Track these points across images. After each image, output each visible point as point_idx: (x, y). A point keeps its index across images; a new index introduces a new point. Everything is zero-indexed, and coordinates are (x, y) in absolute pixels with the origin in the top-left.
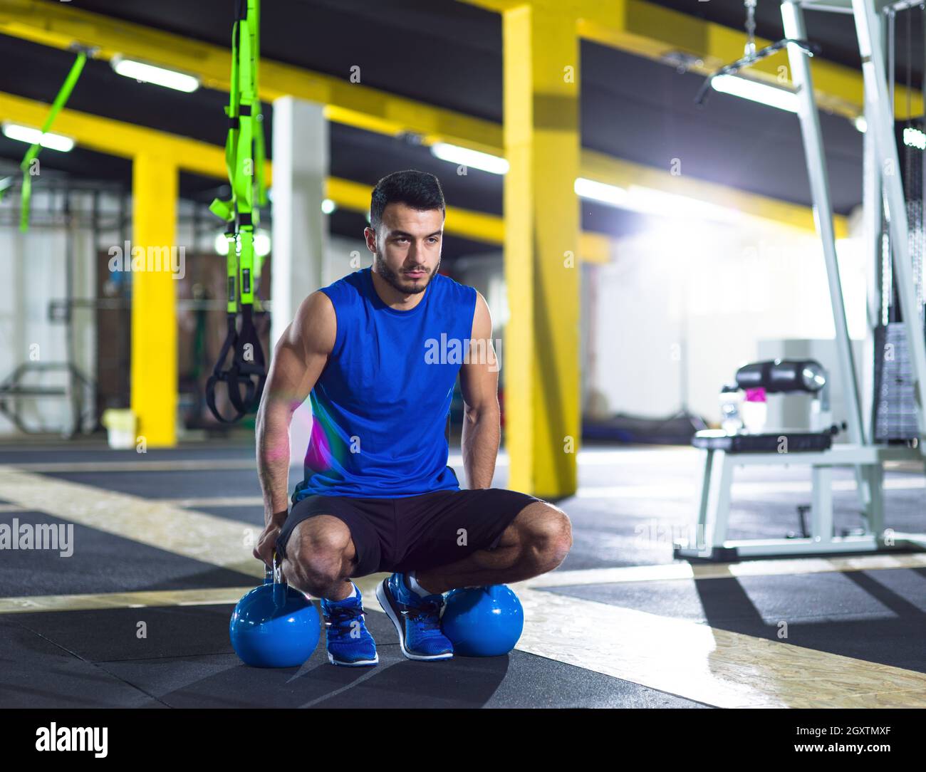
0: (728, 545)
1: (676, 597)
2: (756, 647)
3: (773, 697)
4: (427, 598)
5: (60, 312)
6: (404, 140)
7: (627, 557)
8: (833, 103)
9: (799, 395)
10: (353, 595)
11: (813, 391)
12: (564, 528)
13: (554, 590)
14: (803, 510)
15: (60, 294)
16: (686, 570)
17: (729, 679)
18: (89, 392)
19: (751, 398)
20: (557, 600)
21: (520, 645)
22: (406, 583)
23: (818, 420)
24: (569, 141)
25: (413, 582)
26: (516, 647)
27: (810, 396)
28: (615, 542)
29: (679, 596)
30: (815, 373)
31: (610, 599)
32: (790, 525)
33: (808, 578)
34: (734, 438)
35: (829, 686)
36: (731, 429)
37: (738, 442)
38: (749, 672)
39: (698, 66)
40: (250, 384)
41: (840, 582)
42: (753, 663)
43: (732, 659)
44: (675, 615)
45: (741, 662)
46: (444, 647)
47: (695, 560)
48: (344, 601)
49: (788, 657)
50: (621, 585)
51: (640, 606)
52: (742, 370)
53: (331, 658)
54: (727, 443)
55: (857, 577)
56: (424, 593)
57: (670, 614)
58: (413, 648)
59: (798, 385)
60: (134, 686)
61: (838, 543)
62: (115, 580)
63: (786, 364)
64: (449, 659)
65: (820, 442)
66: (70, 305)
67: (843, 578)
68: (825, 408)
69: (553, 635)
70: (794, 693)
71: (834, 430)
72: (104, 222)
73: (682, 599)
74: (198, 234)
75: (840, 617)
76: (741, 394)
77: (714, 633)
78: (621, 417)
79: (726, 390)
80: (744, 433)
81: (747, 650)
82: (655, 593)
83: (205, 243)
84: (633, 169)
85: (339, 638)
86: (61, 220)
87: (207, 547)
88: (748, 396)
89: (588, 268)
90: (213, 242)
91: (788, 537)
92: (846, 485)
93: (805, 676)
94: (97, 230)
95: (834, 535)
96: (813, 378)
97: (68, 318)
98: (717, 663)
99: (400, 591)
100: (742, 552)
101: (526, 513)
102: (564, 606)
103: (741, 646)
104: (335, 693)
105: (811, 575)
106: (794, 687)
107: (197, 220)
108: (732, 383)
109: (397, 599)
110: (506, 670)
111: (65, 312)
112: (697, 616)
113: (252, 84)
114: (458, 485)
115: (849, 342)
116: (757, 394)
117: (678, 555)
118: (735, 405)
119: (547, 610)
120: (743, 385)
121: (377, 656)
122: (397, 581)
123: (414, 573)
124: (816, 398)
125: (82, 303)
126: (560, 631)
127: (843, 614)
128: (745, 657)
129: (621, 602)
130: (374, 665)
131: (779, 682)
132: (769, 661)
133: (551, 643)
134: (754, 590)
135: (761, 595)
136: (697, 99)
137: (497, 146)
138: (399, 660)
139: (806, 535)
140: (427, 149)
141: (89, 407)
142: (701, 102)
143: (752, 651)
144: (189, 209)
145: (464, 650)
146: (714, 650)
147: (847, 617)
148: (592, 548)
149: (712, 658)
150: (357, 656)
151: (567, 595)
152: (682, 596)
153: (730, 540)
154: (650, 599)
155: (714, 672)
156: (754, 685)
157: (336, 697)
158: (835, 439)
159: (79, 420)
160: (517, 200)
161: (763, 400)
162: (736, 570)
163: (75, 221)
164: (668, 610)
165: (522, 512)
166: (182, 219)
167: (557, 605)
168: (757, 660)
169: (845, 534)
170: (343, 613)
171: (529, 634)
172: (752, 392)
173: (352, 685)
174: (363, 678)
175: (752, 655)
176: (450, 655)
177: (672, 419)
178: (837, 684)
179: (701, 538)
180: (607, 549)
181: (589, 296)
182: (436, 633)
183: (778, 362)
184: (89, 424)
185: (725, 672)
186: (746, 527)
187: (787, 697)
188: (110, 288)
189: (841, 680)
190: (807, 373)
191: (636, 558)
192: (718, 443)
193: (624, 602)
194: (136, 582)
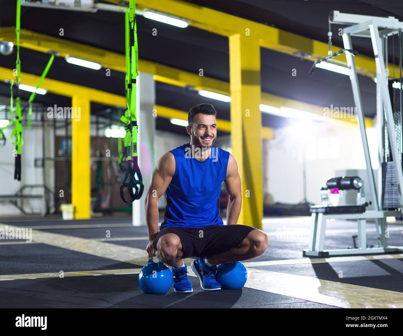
0: (325, 251)
1: (305, 269)
2: (336, 285)
3: (343, 300)
4: (211, 267)
5: (40, 163)
6: (187, 88)
7: (285, 256)
8: (364, 72)
9: (352, 191)
10: (184, 266)
11: (358, 189)
12: (266, 239)
13: (256, 268)
14: (355, 237)
15: (40, 155)
16: (308, 260)
17: (326, 295)
18: (52, 197)
19: (333, 192)
20: (258, 271)
21: (246, 285)
22: (203, 261)
23: (360, 201)
24: (257, 90)
25: (206, 261)
26: (244, 286)
27: (357, 191)
28: (280, 251)
29: (306, 269)
30: (358, 181)
31: (279, 270)
32: (349, 244)
33: (357, 262)
34: (326, 208)
35: (364, 297)
36: (325, 204)
37: (328, 209)
38: (333, 293)
39: (309, 57)
40: (137, 188)
41: (369, 264)
42: (335, 290)
43: (327, 289)
44: (305, 275)
45: (331, 290)
46: (218, 286)
47: (311, 257)
48: (180, 268)
49: (349, 288)
50: (282, 266)
51: (291, 273)
52: (329, 181)
53: (175, 290)
54: (324, 210)
55: (376, 262)
56: (210, 265)
57: (302, 275)
58: (206, 286)
59: (351, 187)
60: (103, 300)
61: (369, 250)
62: (83, 267)
63: (347, 178)
64: (219, 290)
65: (361, 209)
66: (44, 160)
67: (371, 262)
68: (363, 196)
69: (258, 282)
70: (351, 299)
71: (366, 204)
72: (58, 125)
73: (307, 270)
74: (98, 129)
75: (369, 275)
76: (329, 191)
77: (320, 281)
78: (278, 204)
79: (323, 189)
80: (330, 206)
81: (333, 286)
82: (296, 268)
83: (101, 133)
84: (282, 100)
85: (178, 282)
86: (40, 123)
87: (115, 255)
88: (331, 191)
89: (265, 141)
90: (104, 132)
91: (349, 248)
92: (373, 229)
93: (355, 294)
94: (55, 128)
95: (367, 247)
96: (358, 183)
97: (43, 165)
98: (321, 290)
99: (200, 265)
100: (330, 254)
101: (251, 234)
102: (261, 273)
103: (330, 285)
104: (178, 301)
105: (358, 262)
106: (351, 297)
107: (97, 123)
108: (325, 186)
109: (199, 268)
110: (241, 293)
111: (42, 163)
112: (313, 276)
113: (136, 71)
114: (223, 223)
115: (372, 170)
116: (335, 190)
117: (305, 255)
118: (326, 195)
119: (255, 274)
120: (329, 187)
121: (192, 289)
122: (199, 261)
123: (206, 257)
124: (359, 192)
125: (49, 159)
126: (261, 281)
127: (370, 274)
128: (332, 288)
129: (283, 272)
130: (191, 293)
131: (345, 296)
132: (341, 289)
133: (257, 285)
134: (335, 266)
135: (337, 268)
136: (309, 73)
137: (227, 91)
138: (200, 291)
139: (356, 247)
140: (197, 92)
141: (52, 203)
142: (311, 74)
143: (335, 286)
144: (94, 118)
145: (225, 287)
146: (320, 286)
147: (371, 275)
148: (270, 253)
149: (319, 289)
150: (185, 289)
151: (262, 270)
152: (307, 269)
153: (325, 249)
154: (294, 270)
155: (320, 293)
156: (335, 297)
157: (179, 302)
158: (367, 208)
159: (48, 209)
160: (235, 113)
161: (338, 193)
162: (328, 260)
163: (46, 124)
164: (302, 274)
165: (250, 233)
166: (92, 123)
167: (258, 273)
168: (336, 289)
169: (372, 247)
170: (180, 273)
171: (249, 282)
172: (333, 190)
173: (185, 299)
174: (188, 297)
175: (335, 288)
176: (220, 289)
177: (300, 204)
178: (367, 296)
179: (314, 249)
180: (276, 253)
181: (265, 153)
182: (214, 281)
183: (343, 177)
184: (52, 210)
185: (325, 293)
186: (332, 245)
187: (348, 300)
188: (61, 152)
189: (368, 295)
190: (355, 182)
191: (288, 257)
192: (320, 210)
193: (285, 271)
194: (91, 267)
